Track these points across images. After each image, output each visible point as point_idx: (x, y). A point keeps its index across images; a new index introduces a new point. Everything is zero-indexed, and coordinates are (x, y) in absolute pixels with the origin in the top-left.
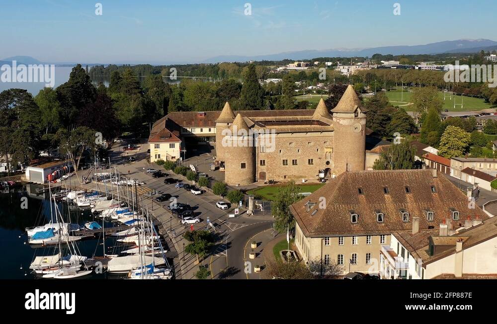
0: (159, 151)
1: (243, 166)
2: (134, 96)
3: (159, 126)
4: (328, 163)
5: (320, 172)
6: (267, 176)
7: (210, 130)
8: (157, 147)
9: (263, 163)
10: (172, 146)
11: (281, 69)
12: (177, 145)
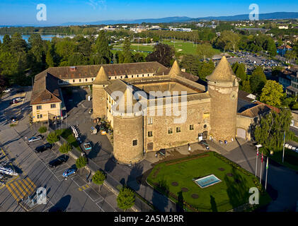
0: (41, 112)
1: (135, 143)
2: (20, 53)
3: (40, 81)
4: (205, 126)
5: (199, 136)
6: (154, 146)
7: (80, 81)
8: (39, 108)
9: (150, 134)
10: (53, 106)
11: (101, 29)
12: (58, 105)
